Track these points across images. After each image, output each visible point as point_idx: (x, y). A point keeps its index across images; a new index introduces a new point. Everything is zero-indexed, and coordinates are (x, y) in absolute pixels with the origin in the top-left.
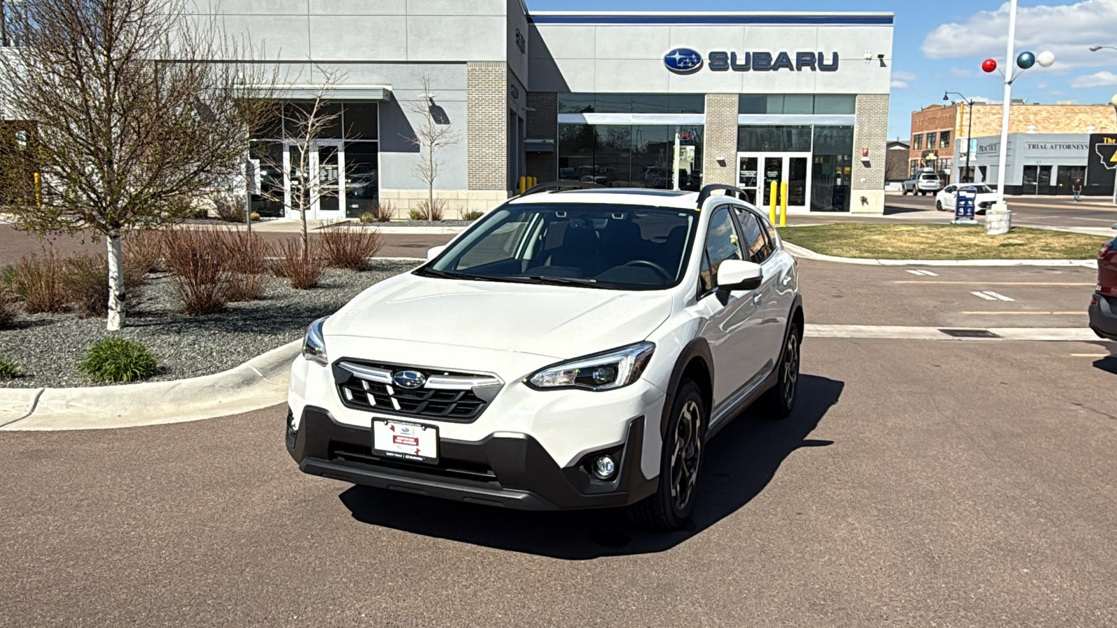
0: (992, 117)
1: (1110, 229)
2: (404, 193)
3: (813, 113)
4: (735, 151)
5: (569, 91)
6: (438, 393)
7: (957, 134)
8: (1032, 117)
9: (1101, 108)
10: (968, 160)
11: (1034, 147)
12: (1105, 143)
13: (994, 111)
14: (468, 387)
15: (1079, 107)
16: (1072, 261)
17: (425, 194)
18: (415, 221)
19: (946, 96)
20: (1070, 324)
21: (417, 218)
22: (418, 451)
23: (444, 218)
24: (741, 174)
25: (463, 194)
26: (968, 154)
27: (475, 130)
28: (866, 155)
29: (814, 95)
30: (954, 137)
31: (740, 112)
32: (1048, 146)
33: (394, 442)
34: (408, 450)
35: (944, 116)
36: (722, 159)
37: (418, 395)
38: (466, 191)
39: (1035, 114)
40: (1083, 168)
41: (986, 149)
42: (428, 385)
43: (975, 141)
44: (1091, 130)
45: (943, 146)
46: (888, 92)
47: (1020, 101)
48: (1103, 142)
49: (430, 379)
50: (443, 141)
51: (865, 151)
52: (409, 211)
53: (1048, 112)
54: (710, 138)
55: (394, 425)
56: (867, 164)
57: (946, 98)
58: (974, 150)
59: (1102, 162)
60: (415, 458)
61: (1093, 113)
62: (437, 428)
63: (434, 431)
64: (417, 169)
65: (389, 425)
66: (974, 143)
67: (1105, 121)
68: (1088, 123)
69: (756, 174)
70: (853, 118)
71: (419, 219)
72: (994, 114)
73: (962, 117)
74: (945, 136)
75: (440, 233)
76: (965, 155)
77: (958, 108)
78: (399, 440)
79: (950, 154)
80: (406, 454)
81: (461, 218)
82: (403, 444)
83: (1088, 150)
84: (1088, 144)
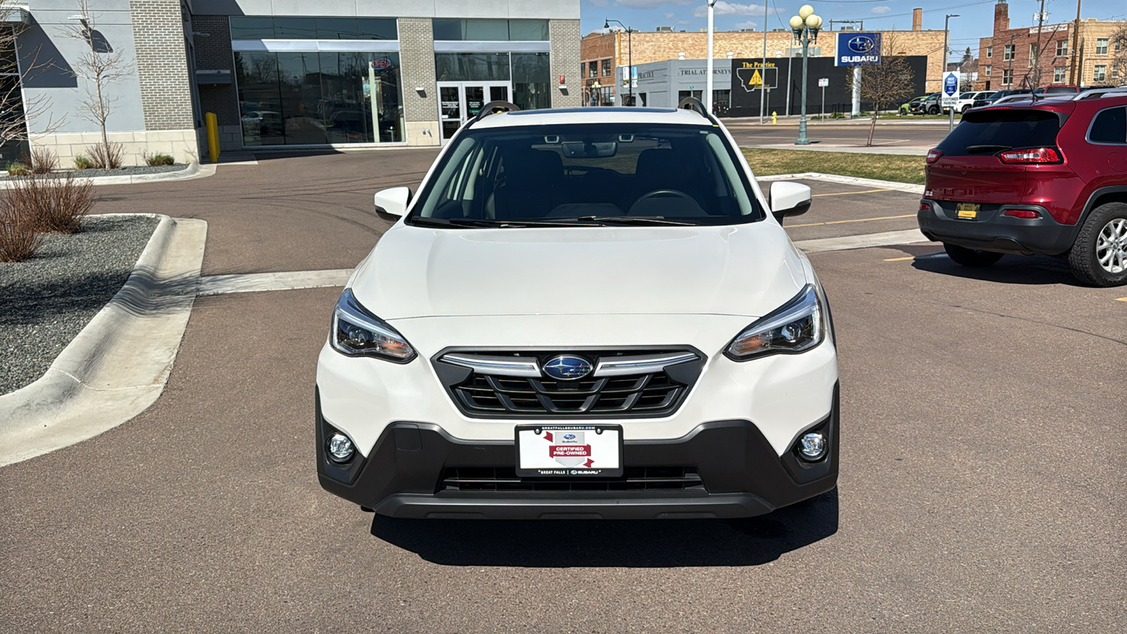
0: (646, 45)
1: (793, 144)
2: (63, 137)
3: (509, 40)
4: (434, 80)
5: (244, 15)
6: (613, 381)
7: (617, 61)
8: (680, 44)
9: (737, 35)
10: (630, 87)
11: (686, 73)
12: (744, 68)
13: (647, 39)
14: (659, 368)
15: (719, 34)
16: (794, 175)
17: (96, 137)
18: (84, 171)
19: (607, 24)
20: (849, 233)
21: (86, 166)
22: (590, 462)
23: (123, 165)
24: (442, 105)
25: (141, 135)
26: (630, 81)
27: (146, 58)
28: (563, 82)
29: (508, 20)
30: (615, 65)
31: (435, 38)
32: (698, 71)
33: (552, 455)
34: (576, 463)
35: (603, 44)
36: (421, 89)
37: (582, 387)
38: (144, 132)
39: (683, 41)
40: (727, 92)
41: (644, 77)
42: (599, 372)
43: (635, 68)
44: (731, 56)
45: (605, 74)
46: (579, 17)
47: (669, 28)
48: (742, 67)
49: (600, 364)
50: (113, 71)
51: (562, 78)
52: (75, 159)
53: (693, 39)
54: (407, 67)
55: (552, 432)
56: (565, 92)
57: (607, 26)
58: (635, 77)
59: (742, 86)
60: (585, 472)
61: (730, 39)
62: (619, 429)
63: (616, 433)
64: (82, 107)
65: (544, 433)
66: (635, 70)
67: (740, 48)
68: (727, 50)
69: (458, 105)
70: (549, 43)
71: (88, 167)
72: (648, 42)
73: (620, 45)
74: (606, 64)
75: (129, 182)
76: (628, 82)
77: (616, 36)
78: (559, 451)
79: (612, 82)
80: (571, 470)
81: (146, 164)
82: (565, 455)
83: (730, 75)
84: (731, 69)
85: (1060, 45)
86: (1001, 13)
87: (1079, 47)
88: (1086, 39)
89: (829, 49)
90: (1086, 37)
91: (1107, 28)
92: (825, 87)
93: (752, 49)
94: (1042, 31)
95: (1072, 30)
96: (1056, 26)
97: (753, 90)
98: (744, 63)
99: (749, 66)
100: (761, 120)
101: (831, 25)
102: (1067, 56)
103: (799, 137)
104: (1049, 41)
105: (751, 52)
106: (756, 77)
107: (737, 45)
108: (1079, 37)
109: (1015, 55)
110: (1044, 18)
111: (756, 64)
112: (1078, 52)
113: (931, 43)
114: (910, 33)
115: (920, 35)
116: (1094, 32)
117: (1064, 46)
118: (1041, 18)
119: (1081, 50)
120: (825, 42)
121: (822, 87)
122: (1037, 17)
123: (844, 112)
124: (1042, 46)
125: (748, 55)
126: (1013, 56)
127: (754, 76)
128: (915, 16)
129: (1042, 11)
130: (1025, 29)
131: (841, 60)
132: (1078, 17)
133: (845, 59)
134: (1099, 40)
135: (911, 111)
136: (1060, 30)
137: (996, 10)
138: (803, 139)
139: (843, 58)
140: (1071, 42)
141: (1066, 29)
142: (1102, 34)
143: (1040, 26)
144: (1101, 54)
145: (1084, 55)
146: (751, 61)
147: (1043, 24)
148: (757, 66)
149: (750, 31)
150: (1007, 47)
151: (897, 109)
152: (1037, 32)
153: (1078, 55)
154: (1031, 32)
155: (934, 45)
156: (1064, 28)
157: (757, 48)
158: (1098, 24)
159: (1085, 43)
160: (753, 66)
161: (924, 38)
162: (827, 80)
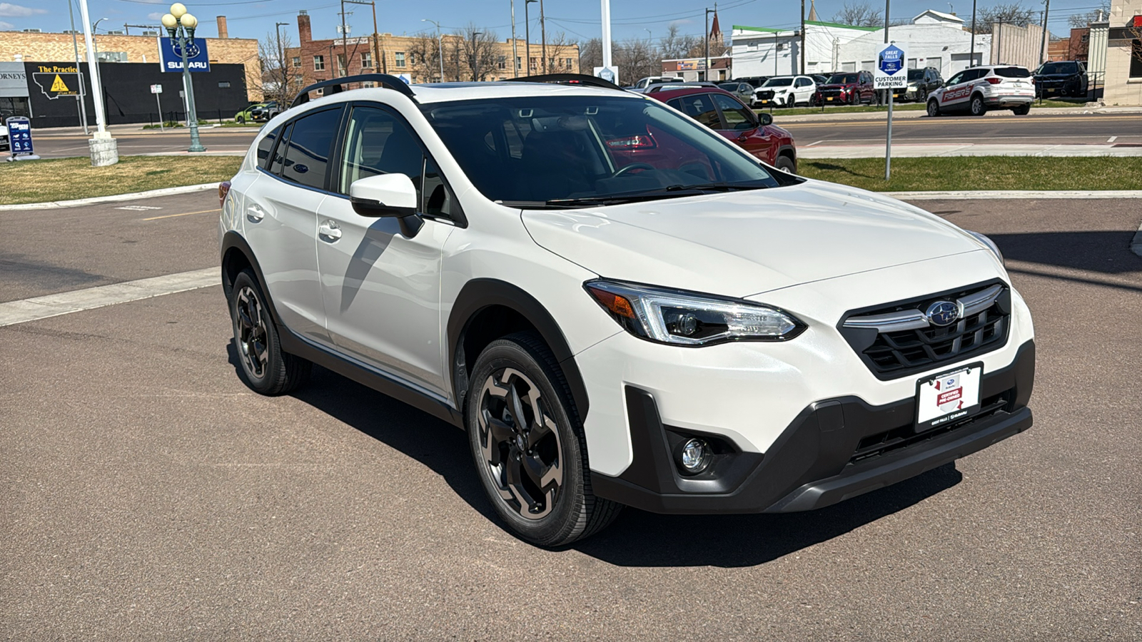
9: (20, 35)
12: (41, 73)
14: (992, 301)
22: (962, 403)
33: (939, 403)
34: (952, 408)
44: (20, 59)
48: (39, 71)
49: (962, 305)
55: (940, 380)
59: (43, 92)
60: (960, 414)
62: (981, 365)
63: (978, 369)
78: (943, 398)
80: (949, 415)
82: (947, 401)
83: (25, 80)
84: (24, 73)
85: (364, 58)
86: (304, 24)
87: (381, 60)
88: (386, 53)
89: (134, 55)
90: (385, 51)
91: (403, 43)
92: (159, 94)
93: (42, 52)
94: (347, 43)
95: (372, 44)
96: (358, 39)
97: (57, 97)
98: (41, 68)
99: (47, 71)
100: (86, 130)
101: (127, 29)
102: (372, 68)
103: (192, 144)
104: (353, 53)
105: (42, 55)
106: (59, 83)
107: (23, 47)
108: (380, 51)
109: (325, 66)
110: (347, 31)
111: (55, 68)
112: (382, 64)
113: (242, 52)
114: (218, 41)
115: (229, 43)
116: (392, 46)
117: (368, 58)
118: (344, 31)
119: (384, 62)
120: (128, 47)
121: (155, 94)
122: (340, 30)
123: (177, 120)
124: (349, 58)
125: (39, 58)
126: (322, 66)
127: (56, 81)
128: (219, 23)
129: (344, 24)
130: (329, 41)
131: (168, 66)
132: (376, 31)
133: (172, 65)
134: (397, 53)
135: (254, 118)
136: (361, 42)
137: (299, 21)
138: (197, 146)
139: (169, 64)
140: (373, 55)
141: (367, 42)
142: (398, 48)
143: (345, 38)
144: (401, 67)
145: (387, 67)
146: (50, 65)
147: (347, 37)
148: (57, 71)
149: (37, 32)
150: (316, 57)
151: (234, 117)
152: (342, 44)
153: (382, 67)
154: (335, 44)
155: (245, 53)
156: (365, 41)
157: (48, 51)
158: (395, 39)
159: (386, 56)
160: (52, 71)
161: (234, 46)
162: (160, 86)
